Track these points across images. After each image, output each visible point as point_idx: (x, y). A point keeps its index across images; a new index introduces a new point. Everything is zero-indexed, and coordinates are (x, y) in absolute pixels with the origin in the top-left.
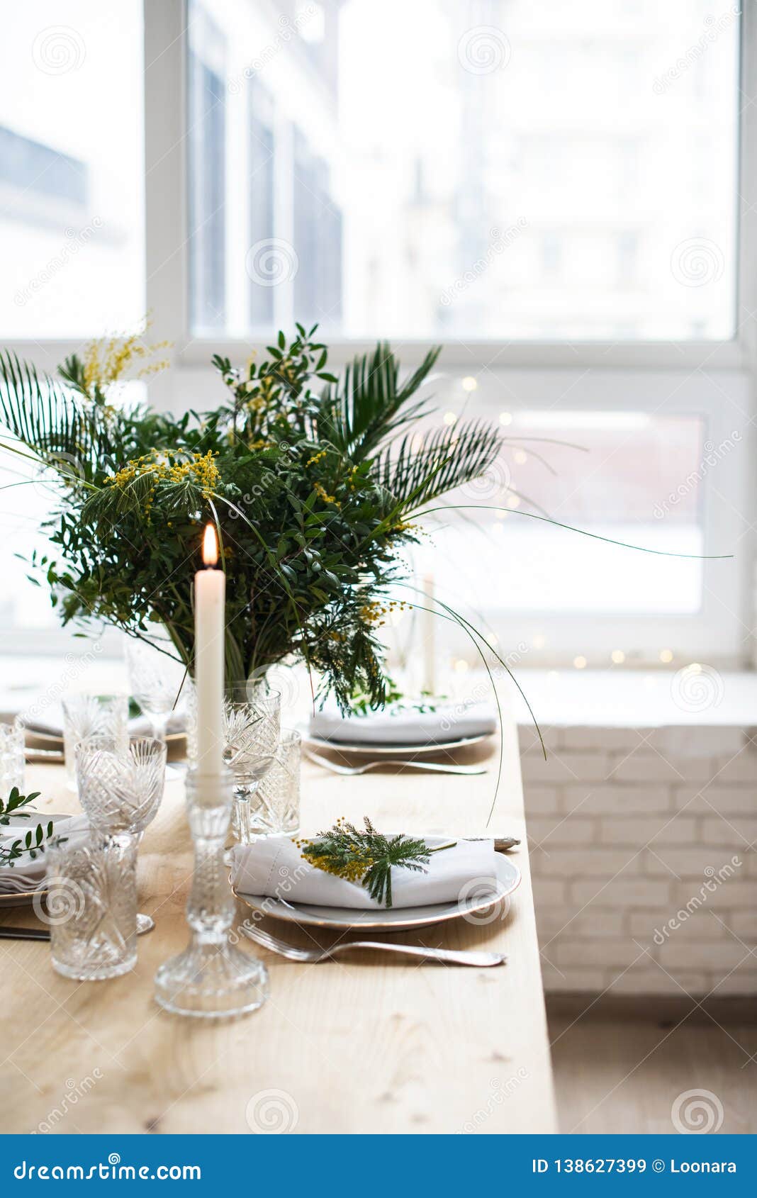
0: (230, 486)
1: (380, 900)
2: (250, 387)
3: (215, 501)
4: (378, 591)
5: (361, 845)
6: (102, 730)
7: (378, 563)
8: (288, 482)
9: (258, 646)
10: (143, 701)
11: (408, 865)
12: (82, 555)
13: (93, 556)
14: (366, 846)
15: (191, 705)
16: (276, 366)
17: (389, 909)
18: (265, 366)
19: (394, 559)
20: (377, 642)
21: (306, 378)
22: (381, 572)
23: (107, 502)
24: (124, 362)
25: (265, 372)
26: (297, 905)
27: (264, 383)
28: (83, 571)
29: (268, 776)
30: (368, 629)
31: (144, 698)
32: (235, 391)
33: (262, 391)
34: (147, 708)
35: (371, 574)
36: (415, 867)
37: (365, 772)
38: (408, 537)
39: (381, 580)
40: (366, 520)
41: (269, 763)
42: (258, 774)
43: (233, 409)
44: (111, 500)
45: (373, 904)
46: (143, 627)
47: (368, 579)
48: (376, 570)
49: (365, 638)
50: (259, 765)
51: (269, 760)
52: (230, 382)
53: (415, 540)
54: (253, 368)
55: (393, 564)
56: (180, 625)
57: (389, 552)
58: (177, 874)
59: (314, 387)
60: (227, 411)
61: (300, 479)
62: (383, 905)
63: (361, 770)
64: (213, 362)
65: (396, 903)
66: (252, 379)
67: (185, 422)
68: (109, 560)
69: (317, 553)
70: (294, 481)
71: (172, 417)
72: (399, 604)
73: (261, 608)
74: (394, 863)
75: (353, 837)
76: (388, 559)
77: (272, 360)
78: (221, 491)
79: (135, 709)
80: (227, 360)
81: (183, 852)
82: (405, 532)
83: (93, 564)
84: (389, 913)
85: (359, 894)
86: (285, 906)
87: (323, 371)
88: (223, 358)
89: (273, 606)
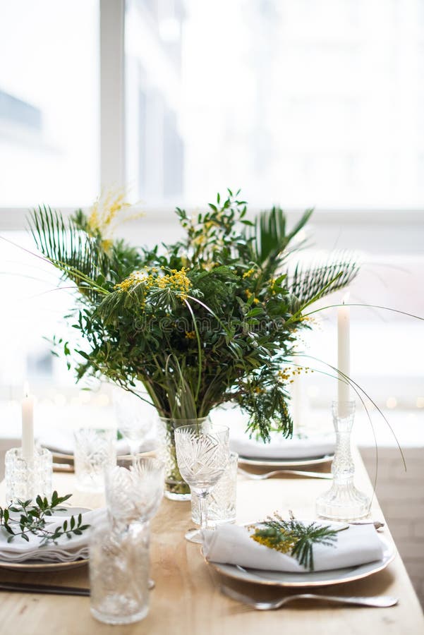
0: (196, 291)
1: (306, 566)
2: (198, 228)
3: (188, 299)
4: (285, 361)
5: (286, 529)
6: (101, 451)
7: (286, 342)
8: (230, 288)
9: (206, 396)
10: (125, 432)
11: (324, 543)
12: (94, 336)
13: (101, 337)
14: (290, 529)
15: (160, 435)
16: (215, 215)
17: (312, 572)
18: (207, 215)
19: (296, 339)
20: (288, 395)
21: (233, 224)
22: (288, 348)
23: (115, 301)
24: (116, 213)
25: (208, 218)
26: (249, 570)
27: (206, 227)
28: (95, 348)
29: (220, 482)
30: (281, 385)
31: (125, 430)
32: (188, 231)
33: (204, 231)
34: (127, 436)
35: (282, 349)
36: (328, 544)
37: (269, 478)
38: (305, 326)
39: (287, 353)
40: (281, 313)
41: (222, 474)
42: (214, 481)
43: (186, 244)
44: (118, 300)
45: (300, 568)
46: (132, 384)
47: (280, 352)
48: (284, 347)
49: (280, 392)
50: (214, 476)
51: (221, 472)
52: (185, 225)
53: (309, 327)
54: (200, 217)
55: (294, 343)
56: (157, 382)
57: (293, 335)
58: (162, 548)
59: (238, 229)
60: (182, 245)
61: (237, 287)
62: (308, 570)
63: (266, 476)
64: (176, 212)
65: (317, 567)
66: (200, 223)
67: (155, 250)
68: (112, 339)
69: (256, 335)
70: (234, 288)
71: (147, 247)
72: (304, 369)
73: (210, 371)
74: (314, 541)
75: (281, 523)
76: (292, 340)
77: (212, 212)
78: (190, 294)
79: (120, 437)
80: (184, 212)
81: (163, 532)
82: (303, 322)
83: (101, 342)
84: (311, 575)
85: (290, 562)
86: (239, 570)
87: (245, 218)
88: (182, 210)
89: (219, 369)
